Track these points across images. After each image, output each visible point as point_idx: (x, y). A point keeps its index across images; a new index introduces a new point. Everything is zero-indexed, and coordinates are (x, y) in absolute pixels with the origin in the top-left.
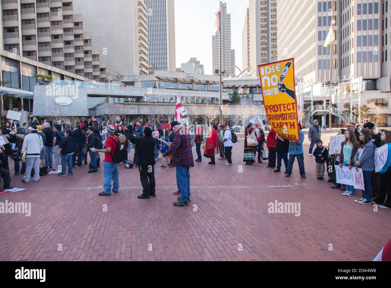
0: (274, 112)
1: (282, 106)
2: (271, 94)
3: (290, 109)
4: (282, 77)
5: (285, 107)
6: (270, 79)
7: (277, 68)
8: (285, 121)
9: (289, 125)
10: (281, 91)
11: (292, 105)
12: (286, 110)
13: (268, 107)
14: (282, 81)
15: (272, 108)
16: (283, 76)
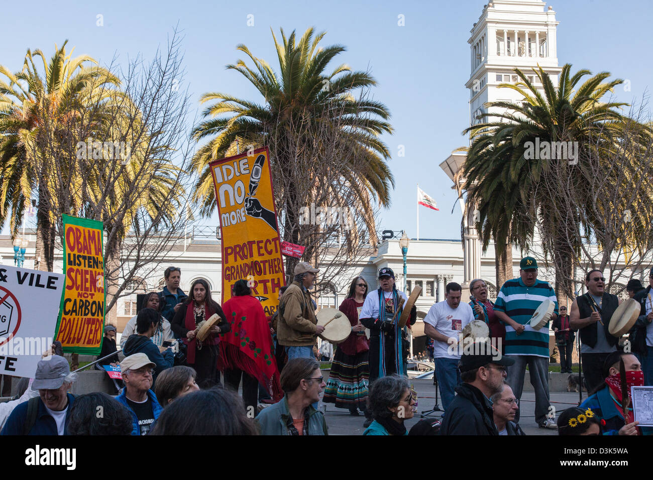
0: (242, 259)
1: (255, 247)
2: (237, 221)
3: (272, 250)
4: (253, 185)
5: (262, 248)
6: (234, 190)
7: (242, 167)
8: (263, 277)
9: (269, 284)
10: (251, 214)
11: (273, 242)
12: (263, 255)
13: (229, 251)
14: (253, 194)
15: (239, 252)
16: (254, 183)
